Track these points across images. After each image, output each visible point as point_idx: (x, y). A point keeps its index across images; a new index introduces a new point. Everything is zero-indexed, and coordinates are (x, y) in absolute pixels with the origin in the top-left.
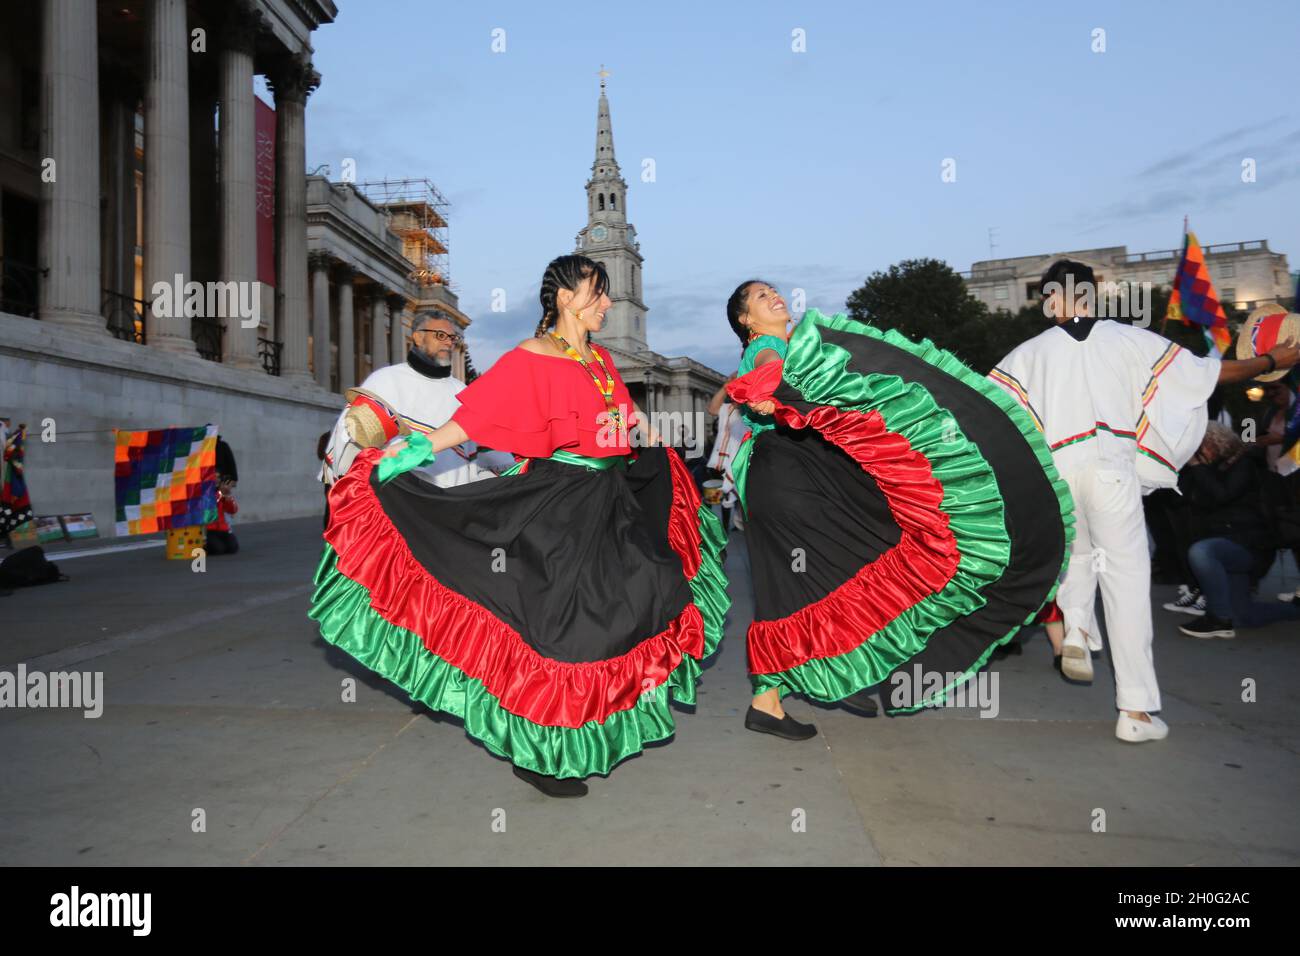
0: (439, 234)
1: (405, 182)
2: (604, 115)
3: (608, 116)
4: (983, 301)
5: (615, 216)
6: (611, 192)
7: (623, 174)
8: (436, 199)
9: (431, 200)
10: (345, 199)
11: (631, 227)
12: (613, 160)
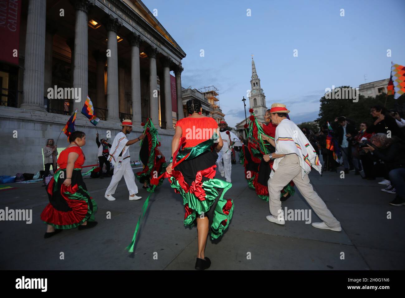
0: (217, 97)
1: (209, 87)
2: (253, 65)
3: (254, 65)
4: (364, 95)
5: (258, 87)
6: (256, 82)
7: (259, 77)
8: (216, 90)
9: (214, 90)
10: (195, 92)
11: (262, 89)
12: (256, 75)
